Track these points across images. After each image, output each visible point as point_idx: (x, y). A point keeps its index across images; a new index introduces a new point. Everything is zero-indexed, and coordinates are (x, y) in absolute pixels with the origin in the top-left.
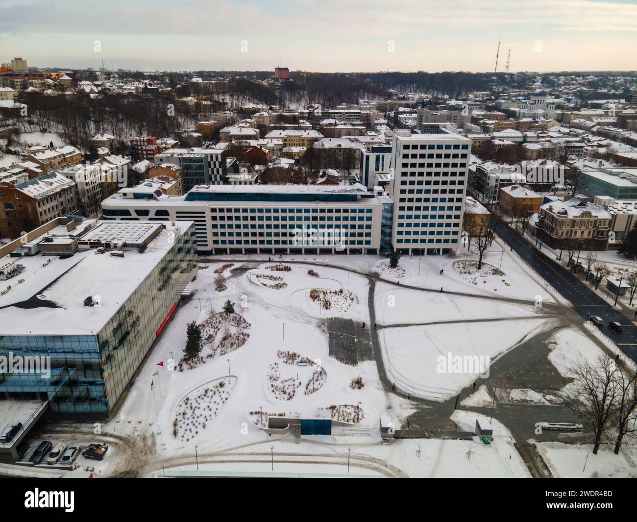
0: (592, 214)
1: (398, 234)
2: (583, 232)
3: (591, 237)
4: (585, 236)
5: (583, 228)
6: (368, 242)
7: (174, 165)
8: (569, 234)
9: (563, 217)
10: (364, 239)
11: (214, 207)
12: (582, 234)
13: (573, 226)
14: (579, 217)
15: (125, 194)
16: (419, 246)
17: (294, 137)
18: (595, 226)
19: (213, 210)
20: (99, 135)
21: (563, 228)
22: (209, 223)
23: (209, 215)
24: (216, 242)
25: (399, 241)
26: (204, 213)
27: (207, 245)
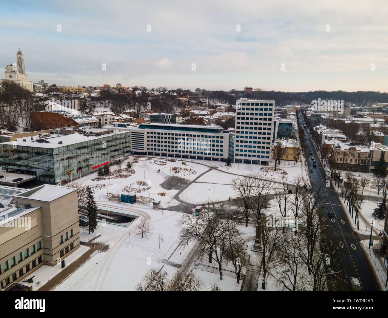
0: (356, 149)
1: (236, 151)
2: (351, 160)
3: (357, 163)
4: (353, 162)
5: (351, 157)
6: (221, 155)
7: (147, 118)
8: (342, 160)
9: (337, 149)
10: (219, 152)
11: (148, 131)
12: (351, 161)
13: (344, 155)
14: (348, 150)
15: (114, 125)
16: (247, 158)
17: (228, 116)
18: (359, 156)
19: (148, 133)
20: (128, 110)
21: (338, 156)
22: (146, 139)
23: (146, 135)
24: (148, 149)
25: (237, 155)
26: (143, 133)
27: (143, 150)
